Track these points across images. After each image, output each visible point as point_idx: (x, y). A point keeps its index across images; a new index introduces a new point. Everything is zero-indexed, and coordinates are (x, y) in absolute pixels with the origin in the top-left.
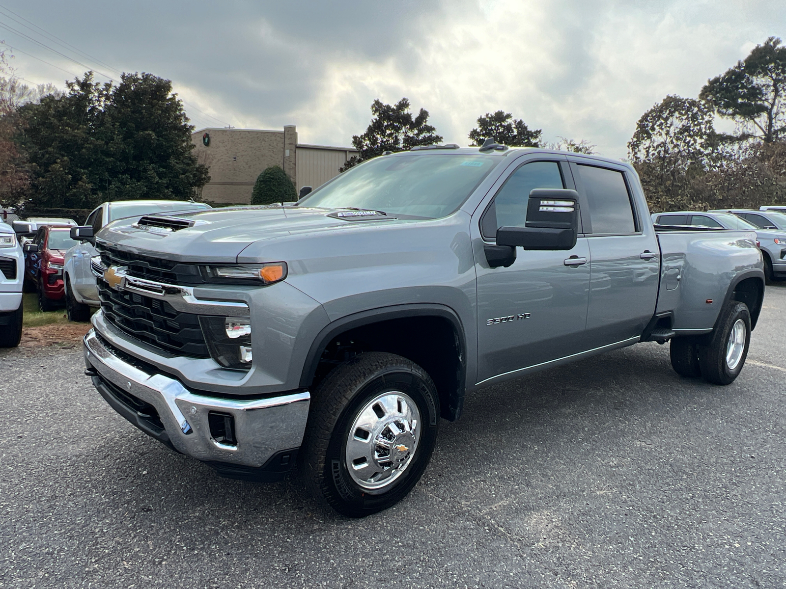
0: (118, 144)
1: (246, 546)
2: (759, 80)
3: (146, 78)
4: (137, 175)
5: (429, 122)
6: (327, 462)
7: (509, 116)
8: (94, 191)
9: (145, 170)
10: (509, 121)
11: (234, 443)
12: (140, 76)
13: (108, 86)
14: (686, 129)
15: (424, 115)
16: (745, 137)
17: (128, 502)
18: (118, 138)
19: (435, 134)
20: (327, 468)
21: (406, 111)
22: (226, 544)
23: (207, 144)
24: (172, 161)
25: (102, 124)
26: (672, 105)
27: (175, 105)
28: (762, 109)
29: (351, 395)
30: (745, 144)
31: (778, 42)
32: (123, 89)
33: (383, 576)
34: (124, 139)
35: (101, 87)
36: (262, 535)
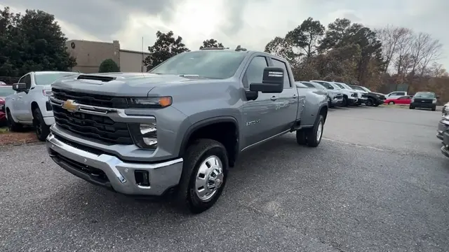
0: (26, 44)
1: (152, 233)
2: (305, 33)
3: (40, 13)
4: (37, 61)
5: (182, 42)
6: (189, 190)
7: (216, 41)
8: (13, 68)
9: (42, 59)
10: (216, 43)
11: (148, 185)
12: (36, 12)
13: (18, 15)
14: (283, 50)
15: (180, 39)
16: (301, 54)
17: (84, 219)
18: (26, 42)
19: (185, 47)
20: (189, 193)
21: (172, 37)
22: (142, 233)
23: (74, 47)
24: (57, 55)
25: (16, 34)
26: (278, 40)
27: (56, 28)
28: (307, 44)
29: (198, 159)
30: (301, 57)
31: (312, 19)
32: (26, 17)
33: (220, 238)
34: (30, 42)
35: (15, 15)
36: (157, 227)
